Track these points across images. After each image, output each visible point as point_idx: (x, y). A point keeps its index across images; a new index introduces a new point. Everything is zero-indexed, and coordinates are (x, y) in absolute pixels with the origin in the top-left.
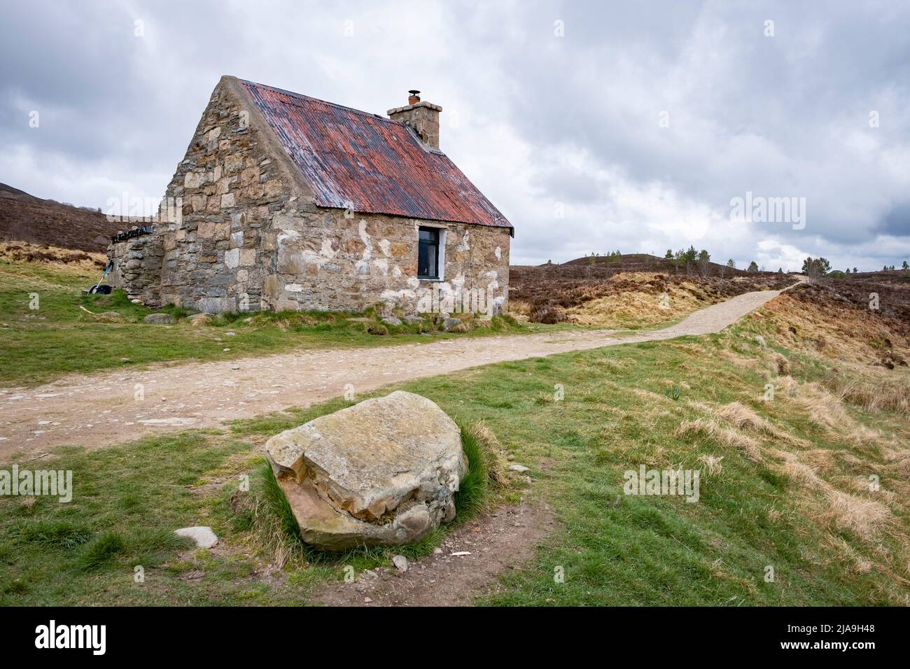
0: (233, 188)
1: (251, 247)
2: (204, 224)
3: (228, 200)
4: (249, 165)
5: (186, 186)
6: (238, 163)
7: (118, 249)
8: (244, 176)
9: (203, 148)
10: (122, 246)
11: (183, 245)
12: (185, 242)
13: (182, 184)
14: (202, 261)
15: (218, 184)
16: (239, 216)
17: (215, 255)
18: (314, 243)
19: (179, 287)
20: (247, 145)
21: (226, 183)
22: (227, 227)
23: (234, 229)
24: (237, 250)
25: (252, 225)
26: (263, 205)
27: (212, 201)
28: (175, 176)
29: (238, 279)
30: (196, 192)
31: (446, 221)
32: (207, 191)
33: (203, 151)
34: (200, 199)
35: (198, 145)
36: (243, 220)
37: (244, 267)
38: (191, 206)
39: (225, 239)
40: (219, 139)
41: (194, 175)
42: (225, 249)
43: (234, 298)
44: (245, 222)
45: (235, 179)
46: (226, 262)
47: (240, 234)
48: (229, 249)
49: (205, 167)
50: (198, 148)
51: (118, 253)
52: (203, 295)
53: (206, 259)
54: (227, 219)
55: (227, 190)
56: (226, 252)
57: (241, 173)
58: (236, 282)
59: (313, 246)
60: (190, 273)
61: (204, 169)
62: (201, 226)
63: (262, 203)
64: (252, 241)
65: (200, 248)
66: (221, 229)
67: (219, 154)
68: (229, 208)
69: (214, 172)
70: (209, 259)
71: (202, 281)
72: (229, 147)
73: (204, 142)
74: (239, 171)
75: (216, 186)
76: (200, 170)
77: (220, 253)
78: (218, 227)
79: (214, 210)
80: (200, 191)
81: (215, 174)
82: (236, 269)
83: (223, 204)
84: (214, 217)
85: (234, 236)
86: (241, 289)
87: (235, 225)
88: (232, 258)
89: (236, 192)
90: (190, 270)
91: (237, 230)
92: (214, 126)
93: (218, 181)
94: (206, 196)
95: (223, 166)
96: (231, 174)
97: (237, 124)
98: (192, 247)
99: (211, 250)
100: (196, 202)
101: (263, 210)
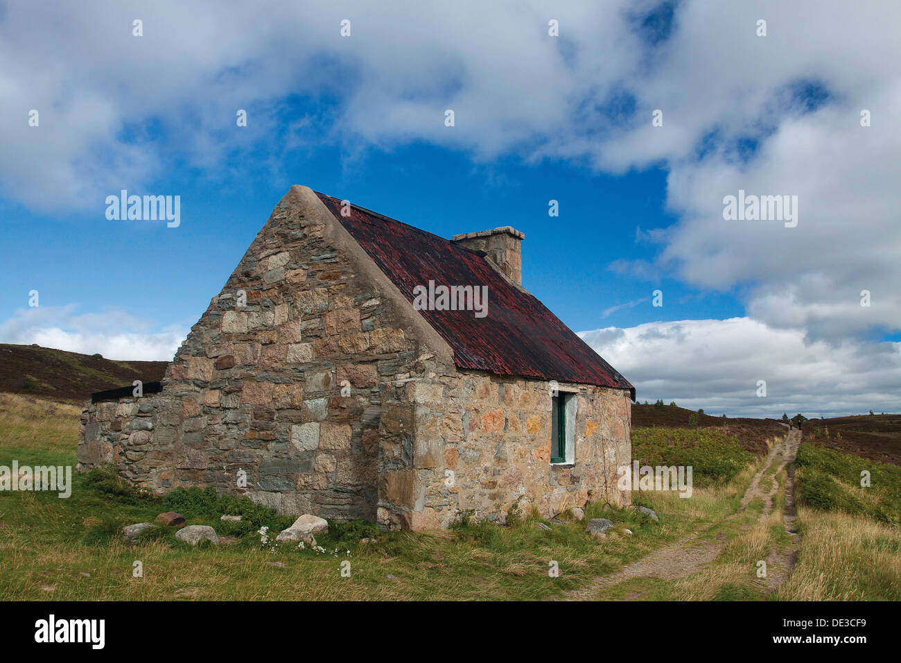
0: (307, 335)
1: (341, 422)
2: (253, 384)
3: (302, 351)
4: (340, 305)
5: (224, 329)
6: (320, 302)
7: (101, 411)
8: (331, 320)
9: (258, 278)
10: (108, 407)
11: (214, 411)
12: (218, 408)
13: (218, 326)
14: (248, 436)
15: (283, 329)
16: (320, 376)
17: (273, 430)
18: (454, 421)
19: (203, 472)
20: (336, 277)
21: (297, 328)
22: (296, 390)
23: (310, 394)
24: (315, 425)
26: (367, 362)
27: (271, 352)
28: (204, 315)
29: (317, 467)
30: (242, 338)
31: (578, 383)
32: (263, 338)
33: (255, 283)
34: (249, 348)
35: (247, 275)
37: (327, 451)
38: (231, 357)
39: (293, 407)
40: (287, 268)
41: (239, 316)
42: (292, 422)
43: (308, 496)
45: (315, 323)
46: (294, 441)
47: (322, 402)
48: (299, 422)
49: (259, 304)
50: (246, 279)
51: (101, 415)
52: (249, 487)
53: (256, 435)
54: (297, 379)
55: (299, 338)
56: (294, 427)
57: (325, 315)
58: (313, 472)
59: (452, 425)
60: (227, 453)
61: (258, 308)
62: (249, 386)
63: (365, 359)
64: (345, 414)
65: (246, 418)
66: (286, 393)
67: (284, 288)
68: (301, 364)
69: (274, 313)
70: (263, 434)
71: (248, 467)
72: (304, 279)
73: (257, 270)
75: (279, 332)
76: (250, 309)
77: (282, 427)
78: (281, 390)
79: (274, 365)
80: (249, 337)
81: (278, 315)
82: (313, 453)
83: (291, 358)
84: (273, 374)
85: (310, 404)
86: (323, 484)
87: (312, 389)
88: (305, 436)
89: (315, 341)
90: (226, 448)
91: (316, 396)
92: (277, 250)
93: (283, 325)
94: (260, 345)
95: (293, 305)
96: (307, 317)
97: (320, 248)
98: (230, 416)
99: (266, 422)
100: (241, 353)
101: (367, 369)
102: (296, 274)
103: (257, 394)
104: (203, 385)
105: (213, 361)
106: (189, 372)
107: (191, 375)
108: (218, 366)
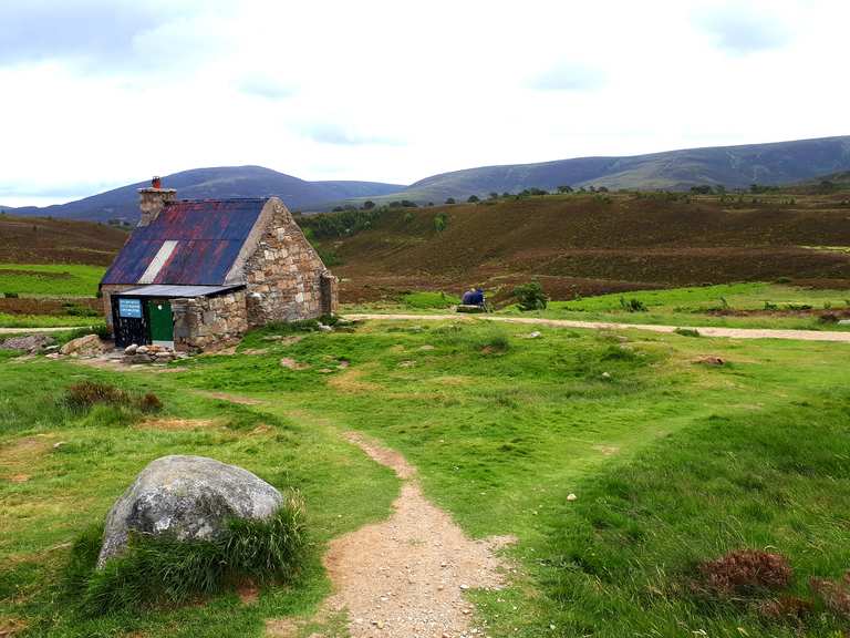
0: (295, 262)
1: (308, 291)
2: (281, 281)
3: (294, 268)
4: (302, 251)
5: (267, 258)
6: (297, 249)
8: (301, 256)
9: (274, 237)
13: (264, 257)
14: (283, 302)
15: (286, 259)
16: (301, 276)
17: (290, 297)
20: (300, 241)
21: (291, 259)
22: (294, 282)
24: (301, 293)
25: (308, 281)
26: (312, 271)
27: (284, 268)
29: (304, 307)
30: (273, 262)
32: (281, 262)
34: (277, 267)
36: (302, 278)
37: (306, 301)
38: (270, 270)
40: (284, 235)
41: (269, 252)
42: (294, 293)
44: (304, 279)
45: (297, 258)
46: (296, 300)
47: (302, 285)
48: (297, 293)
49: (277, 248)
50: (269, 236)
53: (285, 300)
54: (294, 278)
55: (292, 263)
56: (295, 295)
58: (303, 309)
60: (276, 310)
62: (279, 282)
64: (308, 289)
65: (281, 295)
66: (292, 284)
67: (285, 243)
68: (294, 272)
69: (282, 252)
70: (287, 300)
71: (285, 313)
73: (274, 234)
74: (299, 253)
76: (274, 250)
77: (293, 296)
78: (290, 282)
79: (287, 273)
80: (276, 262)
81: (284, 253)
82: (303, 303)
83: (291, 270)
84: (286, 277)
85: (299, 286)
86: (307, 312)
87: (299, 281)
88: (300, 297)
89: (298, 264)
90: (276, 308)
91: (300, 283)
92: (280, 226)
93: (287, 257)
94: (280, 265)
95: (288, 250)
96: (294, 255)
98: (274, 295)
99: (288, 295)
100: (274, 268)
101: (313, 274)
102: (288, 238)
103: (282, 285)
104: (261, 283)
105: (263, 273)
107: (257, 279)
108: (266, 274)
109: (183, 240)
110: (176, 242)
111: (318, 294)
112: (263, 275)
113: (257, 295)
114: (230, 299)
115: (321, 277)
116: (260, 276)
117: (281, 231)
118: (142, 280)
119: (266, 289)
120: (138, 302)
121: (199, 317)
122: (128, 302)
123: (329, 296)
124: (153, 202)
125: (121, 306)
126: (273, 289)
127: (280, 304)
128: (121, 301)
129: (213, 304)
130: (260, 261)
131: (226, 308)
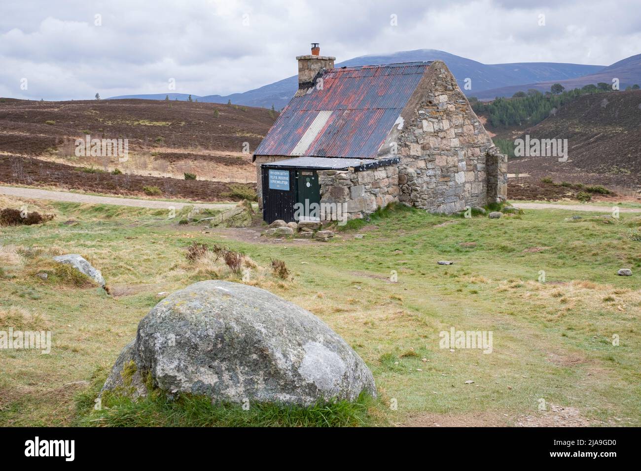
0: (457, 135)
1: (471, 171)
2: (439, 156)
3: (455, 142)
4: (467, 123)
5: (425, 130)
6: (461, 121)
8: (465, 129)
9: (435, 105)
11: (423, 171)
12: (425, 169)
13: (422, 127)
14: (440, 181)
15: (447, 131)
16: (463, 152)
17: (449, 176)
20: (464, 111)
21: (453, 132)
22: (456, 159)
23: (460, 160)
24: (463, 172)
25: (471, 158)
26: (477, 147)
27: (444, 142)
29: (465, 189)
30: (432, 134)
32: (441, 135)
33: (435, 108)
34: (436, 140)
35: (429, 102)
36: (465, 155)
37: (468, 182)
38: (428, 144)
39: (454, 166)
40: (447, 103)
41: (428, 123)
42: (455, 172)
43: (463, 201)
44: (467, 156)
45: (460, 130)
46: (456, 180)
47: (464, 163)
48: (457, 172)
49: (437, 118)
50: (430, 105)
52: (443, 203)
53: (443, 180)
54: (456, 154)
55: (454, 136)
56: (456, 174)
58: (464, 191)
60: (433, 190)
61: (437, 120)
62: (437, 157)
63: (477, 146)
64: (472, 167)
65: (439, 172)
66: (452, 160)
67: (448, 114)
68: (456, 147)
69: (443, 123)
70: (446, 179)
71: (442, 194)
72: (454, 109)
73: (435, 102)
74: (462, 126)
75: (446, 133)
76: (434, 120)
77: (452, 175)
78: (450, 159)
79: (447, 148)
80: (436, 134)
81: (445, 124)
82: (464, 184)
83: (452, 145)
84: (446, 152)
85: (460, 164)
86: (468, 195)
87: (460, 158)
88: (461, 177)
89: (461, 138)
90: (432, 187)
92: (442, 93)
93: (448, 129)
94: (440, 138)
95: (450, 121)
96: (457, 127)
97: (459, 97)
98: (431, 172)
99: (446, 174)
100: (433, 142)
101: (477, 150)
102: (451, 107)
103: (441, 161)
104: (416, 158)
105: (420, 146)
106: (411, 151)
107: (412, 153)
108: (423, 148)
109: (338, 110)
110: (330, 113)
111: (482, 175)
112: (419, 148)
113: (411, 170)
114: (381, 174)
115: (488, 155)
116: (416, 150)
117: (443, 98)
118: (294, 152)
119: (422, 164)
120: (287, 173)
121: (346, 191)
122: (277, 172)
123: (495, 176)
124: (310, 70)
125: (271, 177)
126: (430, 166)
127: (437, 183)
128: (271, 172)
129: (363, 177)
130: (418, 131)
131: (376, 184)
